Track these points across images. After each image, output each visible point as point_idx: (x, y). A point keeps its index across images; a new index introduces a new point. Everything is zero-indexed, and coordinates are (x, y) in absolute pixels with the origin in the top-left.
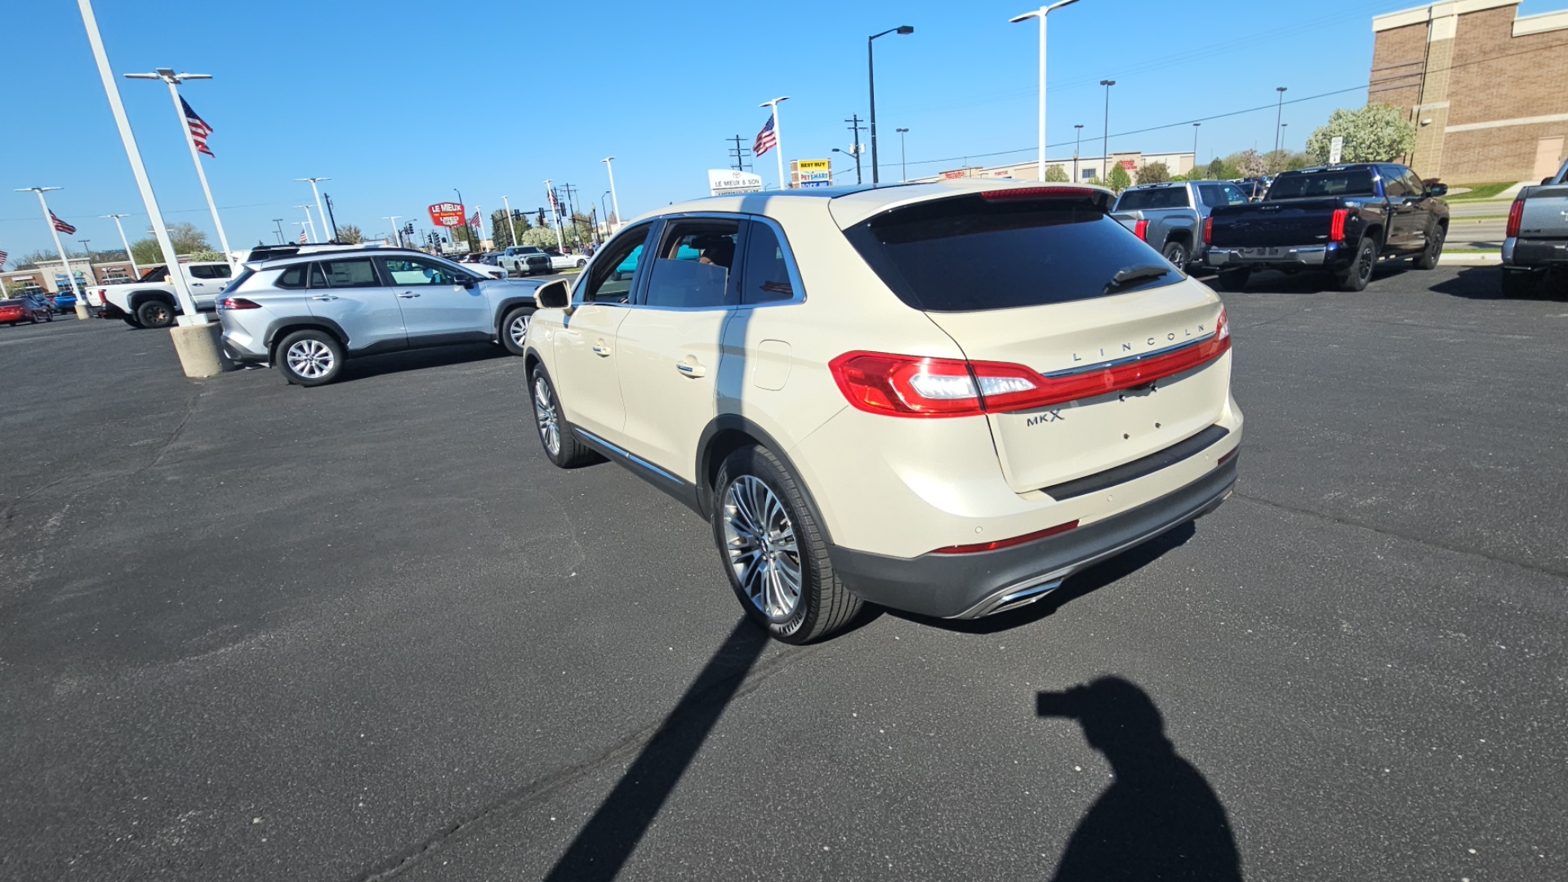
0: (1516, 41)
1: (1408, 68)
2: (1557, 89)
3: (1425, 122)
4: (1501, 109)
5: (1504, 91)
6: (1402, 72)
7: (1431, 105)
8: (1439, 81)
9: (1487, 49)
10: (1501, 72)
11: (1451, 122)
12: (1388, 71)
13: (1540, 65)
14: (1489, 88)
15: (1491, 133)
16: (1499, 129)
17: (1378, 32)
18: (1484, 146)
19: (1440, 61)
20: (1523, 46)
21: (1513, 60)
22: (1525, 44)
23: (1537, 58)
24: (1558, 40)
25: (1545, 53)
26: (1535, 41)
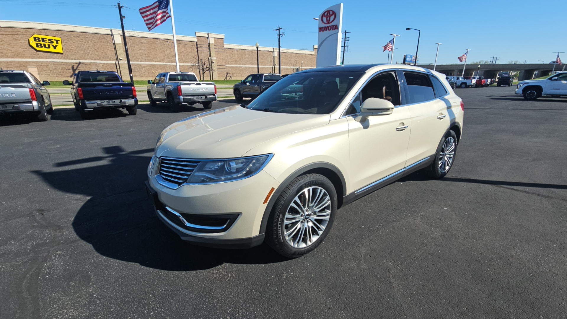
0: (3, 29)
2: (26, 49)
4: (8, 54)
5: (6, 47)
13: (16, 40)
16: (10, 62)
20: (7, 32)
21: (5, 36)
22: (7, 30)
23: (14, 37)
24: (19, 31)
25: (16, 36)
26: (10, 30)
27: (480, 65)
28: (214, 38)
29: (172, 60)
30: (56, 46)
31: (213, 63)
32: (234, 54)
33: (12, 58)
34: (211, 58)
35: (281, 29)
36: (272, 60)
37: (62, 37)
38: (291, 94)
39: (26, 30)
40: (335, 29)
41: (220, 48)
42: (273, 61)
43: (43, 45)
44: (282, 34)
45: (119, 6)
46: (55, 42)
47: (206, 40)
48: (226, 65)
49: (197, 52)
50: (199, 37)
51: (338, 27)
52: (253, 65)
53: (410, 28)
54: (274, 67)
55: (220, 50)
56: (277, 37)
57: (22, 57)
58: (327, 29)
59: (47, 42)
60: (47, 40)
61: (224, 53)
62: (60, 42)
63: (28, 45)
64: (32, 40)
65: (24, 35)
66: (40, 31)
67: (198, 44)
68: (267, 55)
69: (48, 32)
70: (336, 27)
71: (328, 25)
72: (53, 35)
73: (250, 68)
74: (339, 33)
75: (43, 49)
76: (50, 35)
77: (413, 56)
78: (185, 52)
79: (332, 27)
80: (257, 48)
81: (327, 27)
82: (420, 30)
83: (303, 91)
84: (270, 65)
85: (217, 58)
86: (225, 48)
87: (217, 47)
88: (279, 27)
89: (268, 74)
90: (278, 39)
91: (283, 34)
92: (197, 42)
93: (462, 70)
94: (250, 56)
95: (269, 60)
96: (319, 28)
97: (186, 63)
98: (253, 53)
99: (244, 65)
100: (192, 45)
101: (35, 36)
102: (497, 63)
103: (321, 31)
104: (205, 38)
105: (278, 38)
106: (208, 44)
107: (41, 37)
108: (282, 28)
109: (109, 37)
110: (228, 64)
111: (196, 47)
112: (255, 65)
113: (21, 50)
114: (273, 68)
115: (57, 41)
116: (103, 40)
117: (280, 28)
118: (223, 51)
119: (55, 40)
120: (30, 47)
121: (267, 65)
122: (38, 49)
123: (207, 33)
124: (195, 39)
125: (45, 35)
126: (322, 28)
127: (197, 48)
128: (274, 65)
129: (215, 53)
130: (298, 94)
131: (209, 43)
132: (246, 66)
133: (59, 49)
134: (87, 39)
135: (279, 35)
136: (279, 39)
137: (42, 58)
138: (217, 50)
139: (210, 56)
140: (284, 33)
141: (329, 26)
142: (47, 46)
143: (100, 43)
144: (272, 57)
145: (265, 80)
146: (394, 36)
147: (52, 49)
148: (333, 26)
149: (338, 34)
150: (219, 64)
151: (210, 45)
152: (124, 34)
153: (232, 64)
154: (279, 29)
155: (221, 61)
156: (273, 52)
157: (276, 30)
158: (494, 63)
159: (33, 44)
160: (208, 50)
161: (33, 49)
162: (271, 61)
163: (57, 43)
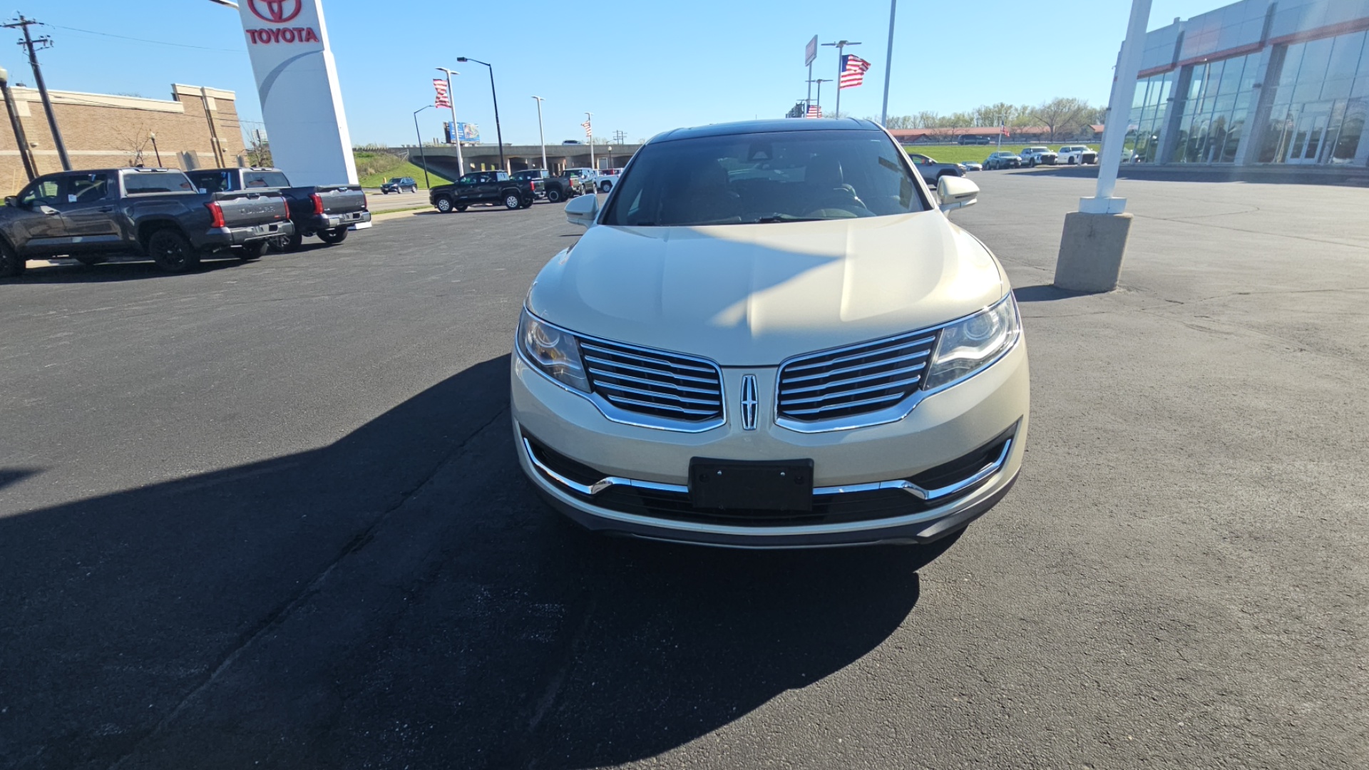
27: (611, 146)
35: (33, 22)
38: (257, 227)
40: (303, 40)
44: (40, 41)
51: (318, 36)
53: (466, 57)
58: (280, 38)
70: (308, 36)
71: (275, 26)
74: (325, 54)
77: (464, 125)
79: (295, 33)
81: (278, 30)
82: (489, 65)
83: (290, 215)
88: (22, 17)
90: (27, 59)
91: (45, 41)
93: (542, 158)
96: (247, 32)
102: (627, 142)
103: (258, 41)
105: (28, 52)
108: (37, 21)
117: (27, 19)
126: (259, 32)
130: (279, 226)
136: (33, 57)
140: (48, 44)
141: (285, 31)
145: (130, 191)
146: (448, 74)
148: (300, 31)
149: (322, 55)
154: (24, 24)
157: (12, 26)
158: (620, 142)
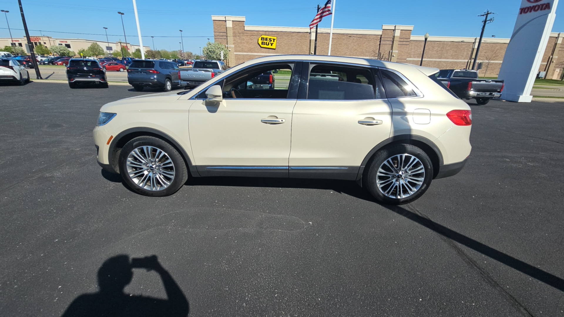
0: (246, 31)
1: (223, 33)
3: (230, 50)
4: (245, 50)
5: (245, 45)
6: (221, 34)
7: (230, 45)
8: (231, 39)
9: (240, 32)
10: (244, 39)
11: (236, 51)
12: (218, 33)
13: (251, 40)
14: (242, 43)
15: (244, 56)
16: (246, 55)
17: (214, 20)
18: (243, 59)
19: (230, 33)
20: (247, 34)
21: (246, 37)
22: (248, 33)
23: (251, 38)
24: (254, 33)
25: (252, 36)
26: (249, 33)
28: (401, 30)
29: (354, 54)
30: (273, 43)
31: (393, 56)
32: (420, 47)
33: (247, 52)
34: (392, 51)
35: (491, 13)
36: (470, 53)
37: (278, 37)
39: (258, 32)
40: (545, 9)
41: (405, 40)
42: (470, 55)
43: (265, 43)
44: (489, 20)
45: (318, 7)
46: (273, 40)
47: (391, 32)
48: (408, 59)
49: (379, 46)
50: (385, 30)
52: (441, 59)
54: (470, 61)
55: (404, 43)
56: (483, 24)
57: (252, 52)
58: (532, 10)
59: (268, 41)
60: (268, 39)
61: (408, 46)
62: (275, 41)
63: (257, 43)
64: (260, 39)
65: (256, 36)
66: (266, 33)
67: (382, 37)
68: (464, 46)
69: (270, 33)
70: (546, 6)
71: (535, 4)
72: (273, 35)
73: (437, 62)
74: (550, 15)
75: (265, 46)
76: (271, 35)
78: (367, 45)
79: (540, 6)
80: (426, 39)
81: (533, 6)
84: (464, 59)
85: (399, 51)
86: (410, 40)
87: (402, 40)
88: (488, 11)
89: (460, 70)
90: (482, 27)
91: (491, 20)
92: (381, 36)
94: (439, 49)
95: (465, 53)
96: (520, 9)
97: (365, 56)
98: (445, 46)
99: (430, 58)
100: (376, 38)
101: (263, 36)
103: (522, 13)
104: (391, 30)
106: (392, 37)
107: (265, 37)
109: (308, 35)
110: (410, 57)
111: (379, 40)
112: (443, 59)
113: (253, 47)
114: (468, 62)
115: (274, 40)
116: (303, 37)
118: (408, 43)
119: (273, 39)
120: (258, 45)
121: (461, 59)
122: (262, 46)
123: (395, 25)
124: (380, 32)
125: (268, 35)
126: (525, 9)
127: (380, 42)
128: (471, 59)
129: (398, 45)
131: (394, 36)
132: (431, 60)
133: (274, 46)
134: (293, 37)
135: (485, 22)
136: (484, 26)
137: (263, 52)
138: (401, 43)
139: (392, 49)
140: (493, 19)
142: (267, 44)
143: (300, 40)
144: (471, 50)
147: (270, 46)
148: (543, 5)
149: (548, 15)
150: (399, 57)
151: (395, 37)
152: (316, 31)
153: (415, 57)
154: (488, 14)
155: (403, 54)
156: (473, 43)
157: (483, 15)
159: (260, 42)
160: (391, 43)
161: (259, 46)
162: (468, 54)
163: (274, 41)
